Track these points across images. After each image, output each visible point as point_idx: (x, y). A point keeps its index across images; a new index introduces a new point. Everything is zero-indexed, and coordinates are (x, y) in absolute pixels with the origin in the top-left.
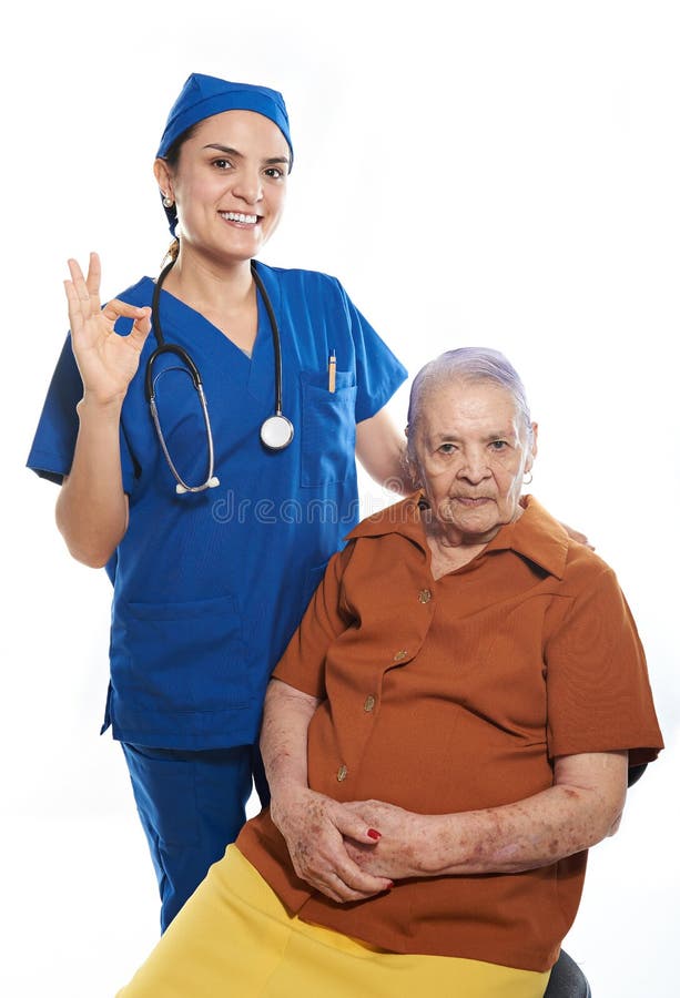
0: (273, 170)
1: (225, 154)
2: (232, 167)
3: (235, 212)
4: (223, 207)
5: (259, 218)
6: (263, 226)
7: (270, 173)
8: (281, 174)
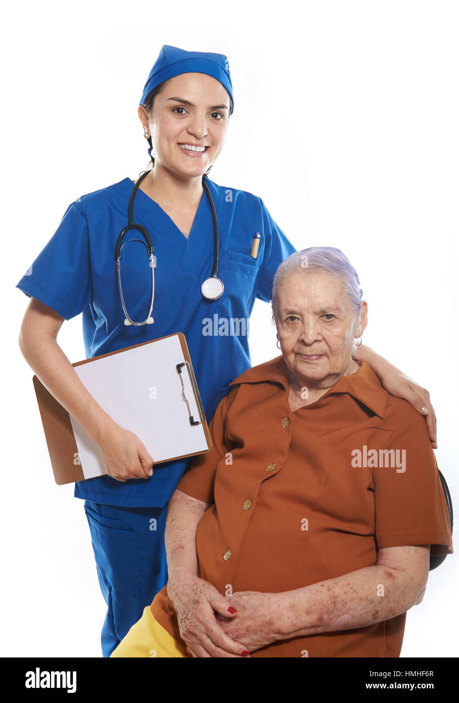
0: (216, 114)
1: (182, 104)
2: (187, 112)
3: (189, 144)
4: (181, 140)
5: (207, 148)
6: (209, 154)
7: (214, 116)
8: (223, 116)
